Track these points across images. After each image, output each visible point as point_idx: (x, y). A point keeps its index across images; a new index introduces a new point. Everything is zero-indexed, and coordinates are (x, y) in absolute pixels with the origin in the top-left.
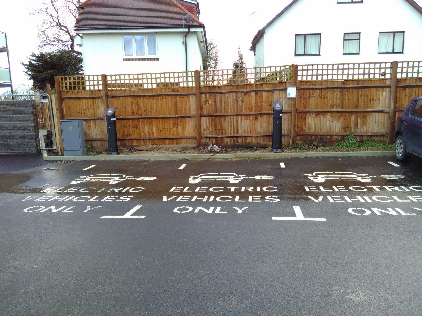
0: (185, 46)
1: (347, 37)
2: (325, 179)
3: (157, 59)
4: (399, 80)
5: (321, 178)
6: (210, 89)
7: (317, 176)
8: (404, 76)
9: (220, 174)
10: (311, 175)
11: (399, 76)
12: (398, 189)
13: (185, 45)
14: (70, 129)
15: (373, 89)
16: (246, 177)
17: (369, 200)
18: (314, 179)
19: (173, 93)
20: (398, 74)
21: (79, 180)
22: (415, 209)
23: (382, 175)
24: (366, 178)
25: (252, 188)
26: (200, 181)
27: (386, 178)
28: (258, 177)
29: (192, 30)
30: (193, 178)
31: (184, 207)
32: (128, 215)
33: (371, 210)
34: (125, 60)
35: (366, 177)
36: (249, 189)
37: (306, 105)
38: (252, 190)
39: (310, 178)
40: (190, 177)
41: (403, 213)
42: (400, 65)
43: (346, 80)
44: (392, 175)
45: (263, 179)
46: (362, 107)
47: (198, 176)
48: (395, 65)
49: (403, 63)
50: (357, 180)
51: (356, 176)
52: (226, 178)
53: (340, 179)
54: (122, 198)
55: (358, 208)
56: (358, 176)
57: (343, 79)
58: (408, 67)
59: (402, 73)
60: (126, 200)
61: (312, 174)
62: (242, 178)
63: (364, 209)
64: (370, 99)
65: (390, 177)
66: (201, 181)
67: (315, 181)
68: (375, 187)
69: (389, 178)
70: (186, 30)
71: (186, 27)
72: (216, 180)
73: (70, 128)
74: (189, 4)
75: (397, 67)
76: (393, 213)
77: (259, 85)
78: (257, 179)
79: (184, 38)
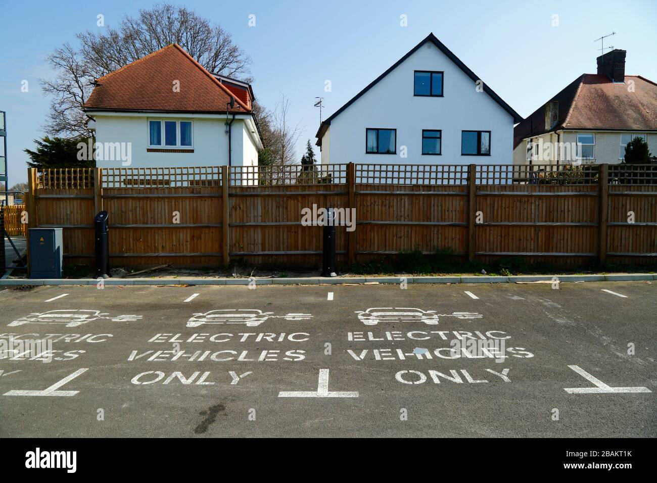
0: (228, 137)
1: (426, 134)
2: (379, 320)
3: (192, 151)
4: (478, 187)
5: (375, 318)
6: (242, 191)
7: (370, 315)
8: (484, 182)
9: (239, 310)
10: (364, 313)
11: (478, 182)
12: (472, 336)
13: (228, 134)
14: (42, 241)
15: (447, 198)
16: (273, 317)
17: (429, 356)
18: (365, 319)
19: (192, 195)
20: (477, 180)
21: (25, 319)
22: (488, 372)
23: (455, 313)
24: (433, 317)
25: (274, 335)
26: (204, 323)
27: (459, 317)
28: (289, 317)
29: (237, 117)
30: (195, 318)
31: (152, 372)
32: (52, 391)
33: (428, 375)
34: (149, 150)
35: (433, 315)
36: (267, 338)
37: (367, 215)
38: (272, 338)
39: (360, 317)
40: (192, 316)
41: (470, 380)
42: (478, 169)
43: (414, 185)
44: (468, 313)
45: (295, 319)
46: (436, 219)
47: (205, 314)
48: (472, 168)
49: (482, 166)
50: (421, 320)
51: (421, 314)
52: (244, 318)
53: (399, 319)
54: (67, 354)
55: (410, 371)
56: (424, 314)
57: (411, 184)
58: (488, 172)
59: (481, 179)
60: (72, 359)
61: (365, 311)
62: (266, 318)
63: (419, 373)
64: (445, 210)
65: (464, 317)
66: (206, 322)
67: (366, 322)
68: (441, 333)
69: (462, 318)
70: (230, 117)
71: (230, 113)
72: (227, 321)
73: (42, 239)
74: (239, 88)
75: (475, 172)
76: (458, 380)
77: (307, 187)
78: (287, 319)
79: (228, 127)
